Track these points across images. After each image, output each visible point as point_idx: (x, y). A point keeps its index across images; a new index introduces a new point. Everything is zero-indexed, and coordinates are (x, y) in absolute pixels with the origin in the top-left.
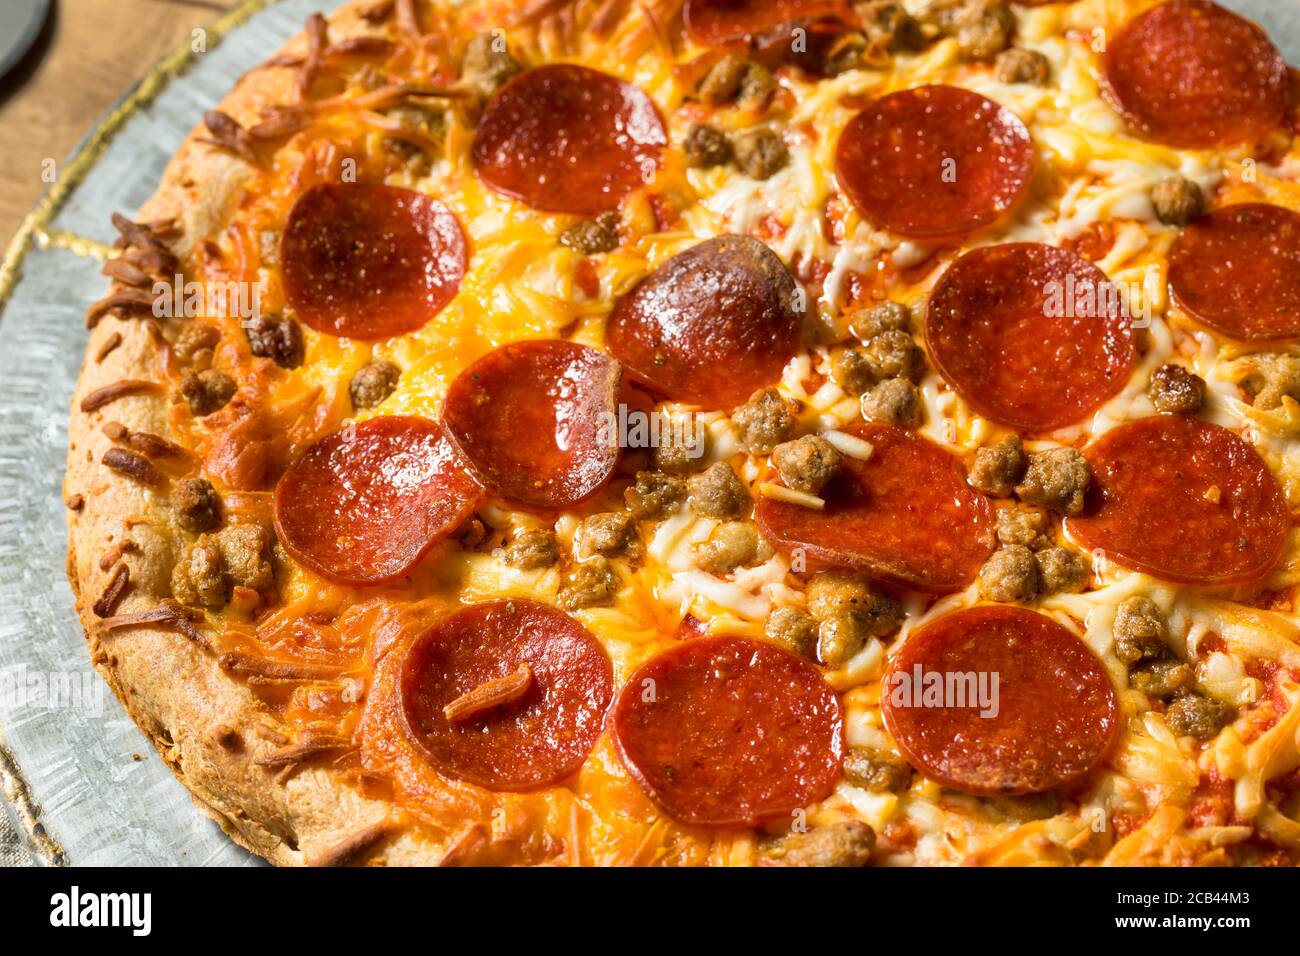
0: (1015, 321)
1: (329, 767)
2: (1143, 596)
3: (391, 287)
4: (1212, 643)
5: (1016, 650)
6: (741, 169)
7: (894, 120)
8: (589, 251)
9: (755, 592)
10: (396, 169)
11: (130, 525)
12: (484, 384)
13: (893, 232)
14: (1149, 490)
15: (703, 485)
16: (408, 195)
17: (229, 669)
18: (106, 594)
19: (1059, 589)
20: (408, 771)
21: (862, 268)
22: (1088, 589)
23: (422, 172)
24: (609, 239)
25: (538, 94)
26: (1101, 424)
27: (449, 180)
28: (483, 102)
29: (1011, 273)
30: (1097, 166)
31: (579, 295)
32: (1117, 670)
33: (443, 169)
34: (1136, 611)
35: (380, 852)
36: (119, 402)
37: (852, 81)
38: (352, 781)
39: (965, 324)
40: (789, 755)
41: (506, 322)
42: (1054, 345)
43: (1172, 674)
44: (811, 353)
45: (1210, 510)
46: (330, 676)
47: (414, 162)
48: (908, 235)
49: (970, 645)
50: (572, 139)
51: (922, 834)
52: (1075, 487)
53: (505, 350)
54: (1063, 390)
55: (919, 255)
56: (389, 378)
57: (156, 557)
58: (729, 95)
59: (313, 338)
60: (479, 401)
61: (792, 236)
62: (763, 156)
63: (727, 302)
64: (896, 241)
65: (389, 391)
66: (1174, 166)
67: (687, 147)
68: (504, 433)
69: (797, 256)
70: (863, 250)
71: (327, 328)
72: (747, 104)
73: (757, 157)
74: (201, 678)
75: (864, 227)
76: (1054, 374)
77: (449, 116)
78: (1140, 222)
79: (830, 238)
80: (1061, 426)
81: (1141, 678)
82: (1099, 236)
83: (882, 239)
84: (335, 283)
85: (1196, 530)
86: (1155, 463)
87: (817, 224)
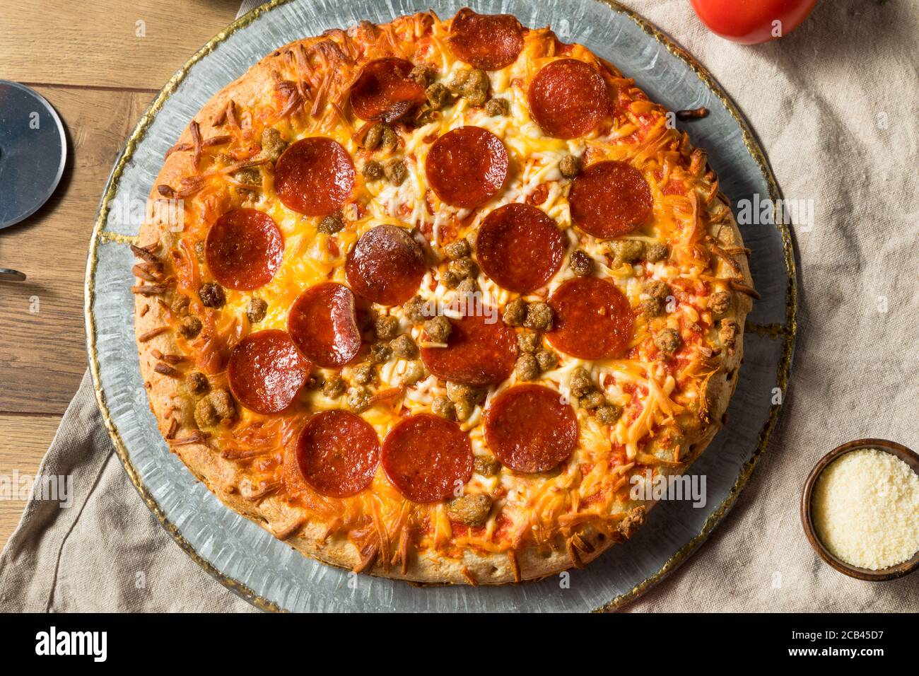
0: (513, 240)
1: (274, 496)
2: (580, 368)
3: (254, 260)
4: (609, 380)
5: (533, 402)
6: (388, 180)
7: (447, 147)
8: (331, 233)
9: (427, 392)
10: (245, 200)
11: (172, 398)
12: (302, 310)
13: (455, 206)
14: (576, 313)
15: (398, 344)
16: (252, 212)
17: (226, 457)
18: (170, 431)
19: (547, 370)
20: (308, 497)
21: (446, 224)
22: (559, 366)
23: (256, 199)
24: (339, 224)
25: (296, 156)
26: (554, 286)
27: (268, 202)
28: (274, 163)
29: (508, 218)
30: (535, 155)
31: (332, 257)
32: (574, 402)
33: (264, 198)
34: (578, 376)
35: (302, 530)
36: (155, 339)
37: (427, 129)
38: (284, 500)
39: (493, 248)
40: (452, 464)
41: (305, 277)
42: (530, 250)
43: (595, 399)
44: (431, 271)
45: (602, 318)
46: (266, 452)
47: (251, 196)
48: (462, 206)
49: (515, 404)
50: (315, 172)
51: (509, 490)
52: (548, 322)
53: (308, 292)
54: (536, 271)
55: (468, 212)
56: (262, 309)
57: (186, 409)
58: (378, 146)
59: (228, 292)
60: (302, 318)
61: (415, 214)
62: (397, 176)
63: (393, 258)
64: (457, 209)
65: (264, 315)
66: (566, 149)
67: (364, 174)
68: (314, 331)
69: (418, 222)
70: (445, 216)
71: (232, 287)
72: (386, 149)
73: (394, 176)
74: (215, 463)
75: (443, 205)
76: (532, 264)
77: (261, 173)
78: (558, 181)
79: (431, 212)
80: (538, 287)
81: (584, 402)
82: (542, 192)
83: (451, 209)
84: (232, 265)
85: (597, 330)
86: (577, 300)
87: (424, 207)
